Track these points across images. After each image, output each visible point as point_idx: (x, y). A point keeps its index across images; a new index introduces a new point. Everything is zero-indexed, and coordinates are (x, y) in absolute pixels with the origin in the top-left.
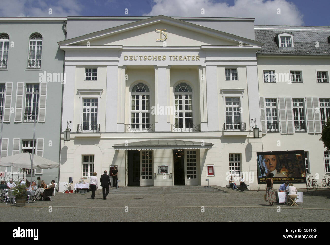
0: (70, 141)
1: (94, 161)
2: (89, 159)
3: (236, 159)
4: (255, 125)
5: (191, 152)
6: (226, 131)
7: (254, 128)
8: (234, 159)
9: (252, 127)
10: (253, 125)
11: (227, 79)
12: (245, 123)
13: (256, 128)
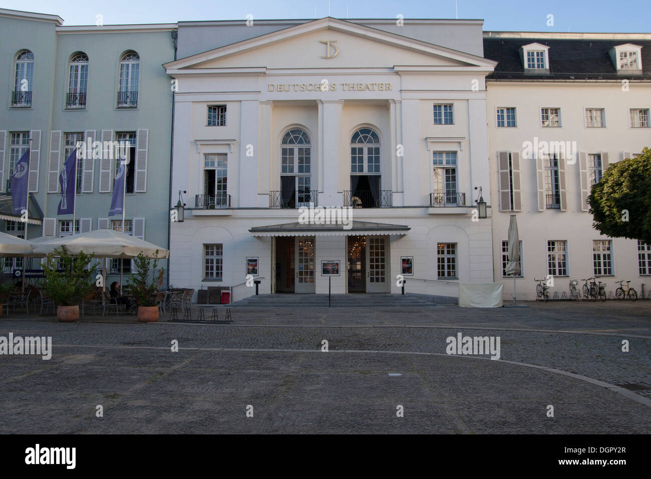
0: (183, 221)
1: (222, 254)
2: (215, 251)
3: (448, 252)
4: (480, 197)
5: (377, 240)
6: (434, 207)
7: (479, 201)
8: (446, 252)
9: (476, 201)
10: (476, 196)
11: (435, 120)
12: (464, 194)
13: (482, 201)
